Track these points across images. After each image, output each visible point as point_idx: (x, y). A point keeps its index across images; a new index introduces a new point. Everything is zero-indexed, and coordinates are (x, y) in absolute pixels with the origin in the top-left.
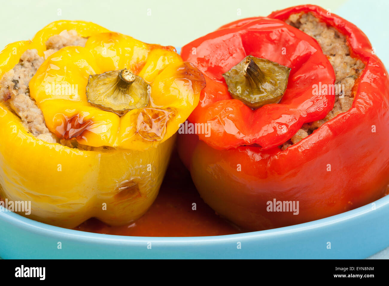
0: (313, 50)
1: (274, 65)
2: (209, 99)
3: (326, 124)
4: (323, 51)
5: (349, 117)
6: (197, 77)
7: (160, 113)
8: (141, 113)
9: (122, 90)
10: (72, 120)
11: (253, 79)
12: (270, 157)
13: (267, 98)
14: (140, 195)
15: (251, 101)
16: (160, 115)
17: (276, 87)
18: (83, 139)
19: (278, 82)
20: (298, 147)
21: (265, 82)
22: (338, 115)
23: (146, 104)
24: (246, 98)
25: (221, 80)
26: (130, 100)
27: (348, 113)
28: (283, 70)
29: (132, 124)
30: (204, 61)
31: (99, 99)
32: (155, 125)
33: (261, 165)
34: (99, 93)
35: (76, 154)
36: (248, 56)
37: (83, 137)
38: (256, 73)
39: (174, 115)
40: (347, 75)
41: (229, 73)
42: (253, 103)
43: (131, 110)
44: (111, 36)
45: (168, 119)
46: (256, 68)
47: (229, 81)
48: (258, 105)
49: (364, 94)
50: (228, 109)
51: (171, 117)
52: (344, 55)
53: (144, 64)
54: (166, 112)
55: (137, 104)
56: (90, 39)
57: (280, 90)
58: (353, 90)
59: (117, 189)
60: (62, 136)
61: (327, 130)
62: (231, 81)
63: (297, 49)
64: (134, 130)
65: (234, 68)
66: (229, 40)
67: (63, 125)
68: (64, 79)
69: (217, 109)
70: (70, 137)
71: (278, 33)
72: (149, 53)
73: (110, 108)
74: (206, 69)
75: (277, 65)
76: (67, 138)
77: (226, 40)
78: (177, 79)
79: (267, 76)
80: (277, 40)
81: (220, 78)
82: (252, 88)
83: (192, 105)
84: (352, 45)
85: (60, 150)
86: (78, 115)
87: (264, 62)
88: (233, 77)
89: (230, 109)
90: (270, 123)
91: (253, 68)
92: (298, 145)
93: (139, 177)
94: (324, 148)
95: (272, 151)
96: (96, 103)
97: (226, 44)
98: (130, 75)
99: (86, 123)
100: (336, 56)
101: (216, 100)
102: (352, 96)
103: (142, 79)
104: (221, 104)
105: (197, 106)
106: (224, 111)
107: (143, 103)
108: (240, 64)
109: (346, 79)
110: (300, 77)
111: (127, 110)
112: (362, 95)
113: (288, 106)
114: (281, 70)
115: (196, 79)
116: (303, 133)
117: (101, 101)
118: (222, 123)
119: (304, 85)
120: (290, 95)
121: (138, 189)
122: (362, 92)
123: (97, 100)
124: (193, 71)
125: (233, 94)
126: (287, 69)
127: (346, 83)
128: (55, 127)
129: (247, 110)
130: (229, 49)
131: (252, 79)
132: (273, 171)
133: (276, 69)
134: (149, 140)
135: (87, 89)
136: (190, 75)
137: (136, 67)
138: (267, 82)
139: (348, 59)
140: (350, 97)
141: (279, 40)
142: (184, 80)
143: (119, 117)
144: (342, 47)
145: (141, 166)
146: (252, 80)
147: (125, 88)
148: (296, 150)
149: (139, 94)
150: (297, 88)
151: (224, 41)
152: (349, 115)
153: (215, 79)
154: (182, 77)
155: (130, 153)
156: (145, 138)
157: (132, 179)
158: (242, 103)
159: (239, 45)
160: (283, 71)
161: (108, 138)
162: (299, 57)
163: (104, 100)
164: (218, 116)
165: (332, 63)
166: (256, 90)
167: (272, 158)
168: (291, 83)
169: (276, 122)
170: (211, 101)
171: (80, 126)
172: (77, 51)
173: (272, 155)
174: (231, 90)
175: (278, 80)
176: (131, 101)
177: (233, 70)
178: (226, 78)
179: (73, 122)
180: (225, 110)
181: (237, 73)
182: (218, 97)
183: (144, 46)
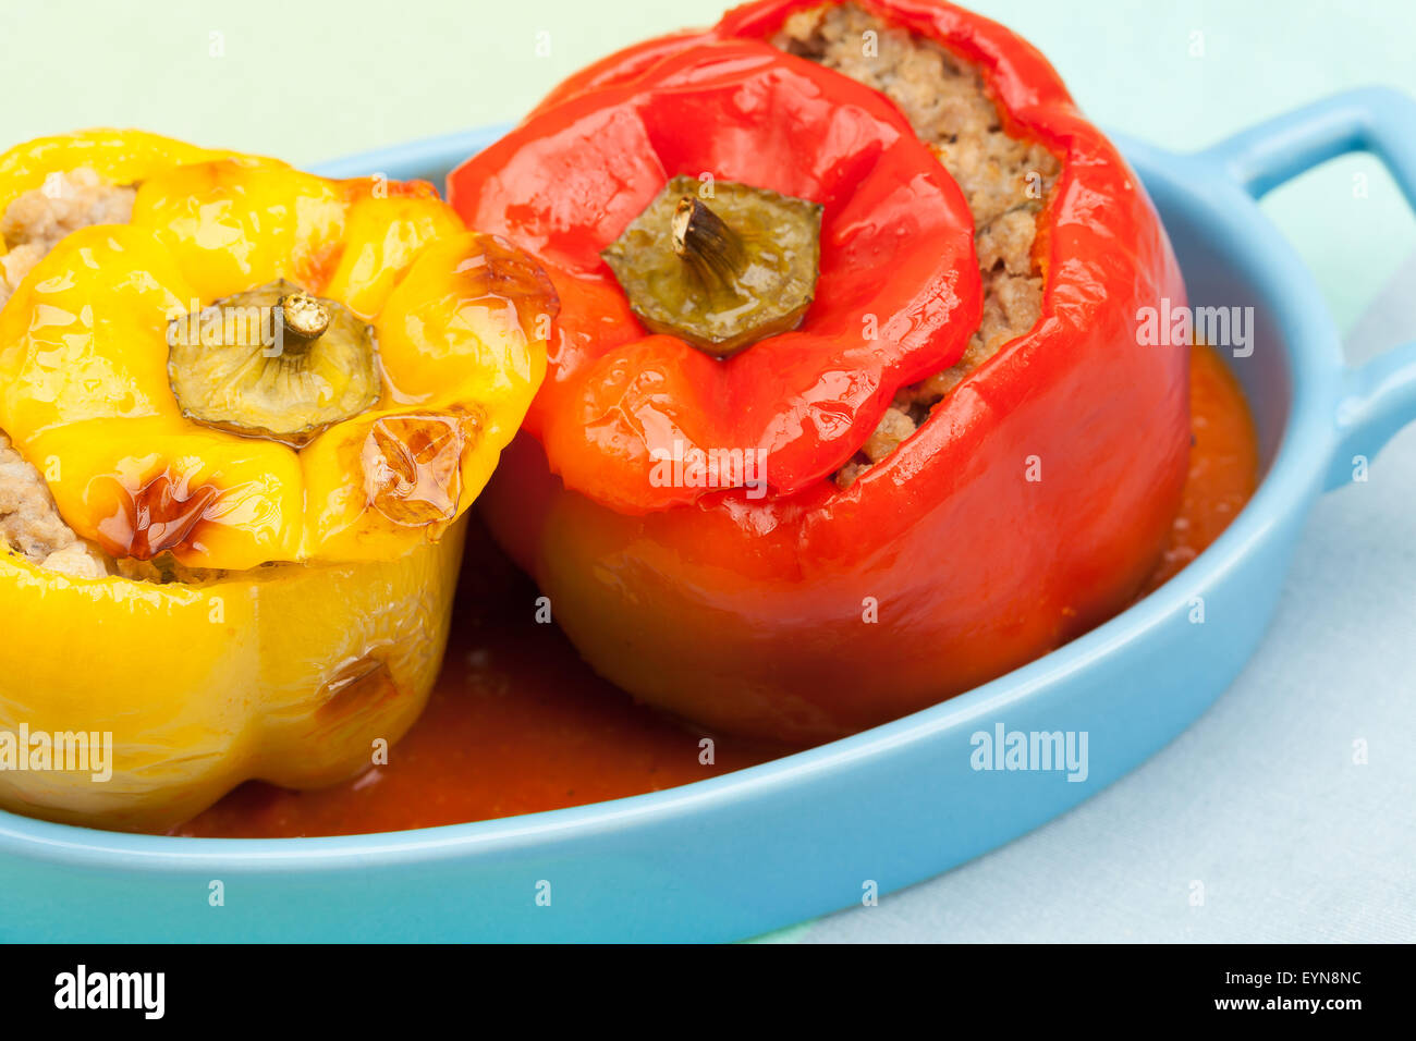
0: (888, 134)
1: (765, 198)
2: (576, 350)
3: (967, 383)
4: (913, 125)
5: (1039, 348)
6: (524, 282)
7: (433, 428)
8: (371, 439)
9: (290, 362)
10: (151, 492)
11: (708, 262)
12: (803, 517)
13: (761, 319)
14: (394, 691)
15: (712, 337)
16: (432, 436)
17: (785, 274)
18: (196, 550)
19: (788, 255)
20: (891, 473)
21: (747, 263)
22: (1004, 349)
23: (374, 396)
24: (692, 326)
25: (597, 271)
26: (319, 387)
27: (1032, 337)
28: (795, 212)
29: (347, 477)
30: (533, 216)
31: (217, 400)
32: (423, 470)
33: (779, 546)
34: (213, 380)
35: (182, 603)
36: (674, 180)
37: (196, 545)
38: (715, 243)
39: (478, 429)
40: (1008, 203)
41: (623, 247)
42: (719, 341)
43: (332, 424)
44: (217, 174)
45: (461, 445)
46: (713, 225)
47: (625, 272)
48: (734, 345)
49: (1073, 264)
50: (648, 379)
51: (469, 436)
52: (984, 133)
53: (338, 253)
54: (452, 421)
55: (343, 396)
56: (143, 189)
57: (799, 284)
58: (1033, 252)
59: (325, 689)
60: (125, 549)
61: (976, 402)
62: (631, 271)
63: (832, 137)
64: (357, 498)
65: (635, 225)
66: (603, 131)
67: (121, 513)
68: (92, 347)
69: (609, 382)
70: (153, 550)
71: (758, 88)
72: (348, 213)
73: (261, 430)
74: (544, 240)
75: (773, 198)
76: (142, 553)
77: (594, 135)
78: (466, 300)
79: (750, 242)
80: (761, 113)
81: (594, 265)
82: (707, 291)
83: (528, 379)
84: (1007, 97)
85: (126, 600)
86: (166, 475)
87: (729, 194)
88: (636, 258)
89: (655, 377)
90: (789, 408)
91: (705, 228)
92: (888, 468)
93: (389, 641)
94: (973, 462)
95: (810, 496)
96: (210, 415)
97: (597, 150)
98: (310, 310)
99: (200, 498)
100: (962, 142)
101: (599, 350)
102: (1036, 272)
103: (343, 309)
104: (619, 362)
105: (544, 382)
106: (635, 389)
107: (363, 392)
108: (653, 210)
109: (1006, 217)
110: (857, 231)
111: (320, 425)
112: (1068, 269)
113: (837, 342)
114: (789, 215)
115: (525, 291)
116: (897, 422)
117: (226, 405)
118: (636, 431)
119: (875, 254)
120: (833, 296)
121: (388, 676)
122: (1068, 260)
123: (211, 405)
124: (511, 263)
125: (649, 318)
126: (810, 211)
127: (1007, 232)
128: (96, 524)
129: (703, 365)
130: (607, 163)
131: (703, 261)
132: (820, 559)
133: (774, 211)
134: (411, 525)
135: (171, 369)
136: (503, 278)
137: (311, 266)
138: (754, 261)
139: (999, 143)
140: (1028, 277)
141: (768, 112)
142: (488, 302)
143: (293, 454)
144: (973, 106)
145: (392, 605)
146: (706, 265)
147: (298, 353)
148: (886, 481)
149: (344, 363)
150: (854, 267)
151: (587, 139)
152: (1038, 344)
153: (577, 269)
154: (478, 290)
155: (352, 569)
156: (399, 520)
157: (367, 650)
158: (682, 343)
159: (639, 146)
160: (795, 217)
161: (277, 534)
162: (840, 162)
163: (233, 402)
164: (618, 407)
165: (950, 168)
166: (722, 294)
167: (810, 518)
168: (830, 254)
169: (812, 404)
170: (583, 355)
171: (178, 509)
172: (113, 245)
173: (807, 508)
174: (641, 307)
175: (786, 248)
176: (322, 394)
177: (632, 231)
178: (613, 263)
179: (153, 498)
180: (637, 383)
181: (645, 240)
182: (601, 337)
183: (327, 191)
